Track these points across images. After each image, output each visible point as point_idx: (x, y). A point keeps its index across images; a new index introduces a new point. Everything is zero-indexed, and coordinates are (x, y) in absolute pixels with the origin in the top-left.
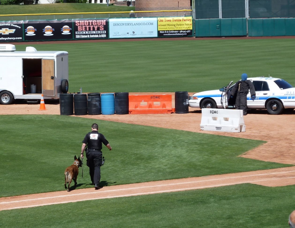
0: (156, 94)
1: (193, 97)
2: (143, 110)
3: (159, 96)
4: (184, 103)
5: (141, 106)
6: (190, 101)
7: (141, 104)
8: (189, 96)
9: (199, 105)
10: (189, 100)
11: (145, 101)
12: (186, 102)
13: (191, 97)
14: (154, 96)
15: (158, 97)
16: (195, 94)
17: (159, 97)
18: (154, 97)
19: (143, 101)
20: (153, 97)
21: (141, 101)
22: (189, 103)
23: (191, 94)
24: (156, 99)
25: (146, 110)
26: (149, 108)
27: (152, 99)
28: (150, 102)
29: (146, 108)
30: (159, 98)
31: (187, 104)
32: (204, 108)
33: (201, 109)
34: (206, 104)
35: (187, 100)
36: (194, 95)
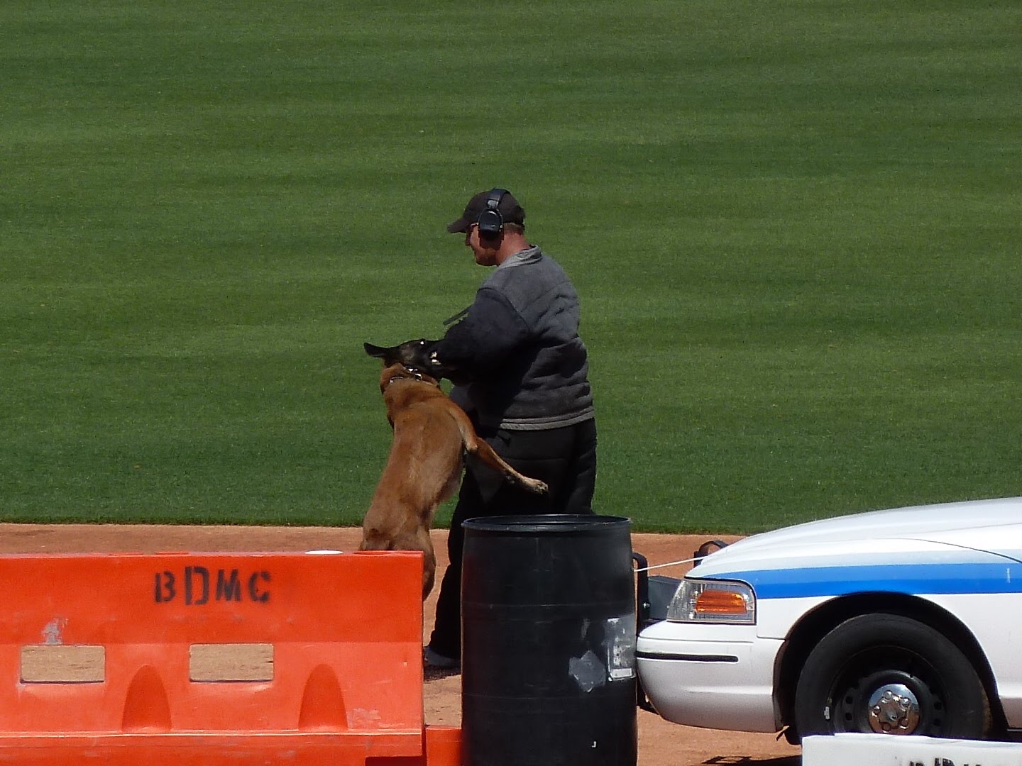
0: (225, 546)
1: (695, 583)
2: (54, 744)
3: (266, 576)
4: (581, 670)
5: (27, 697)
6: (659, 636)
7: (26, 673)
8: (643, 576)
9: (768, 691)
10: (646, 632)
11: (72, 635)
12: (602, 657)
13: (673, 584)
14: (198, 569)
15: (253, 578)
16: (721, 545)
17: (262, 586)
18: (197, 580)
19: (51, 629)
20: (180, 585)
21: (30, 634)
22: (636, 667)
23: (667, 553)
24: (230, 606)
25: (86, 744)
26: (128, 720)
27: (176, 611)
28: (145, 651)
29: (89, 725)
30: (265, 598)
31: (620, 673)
32: (827, 729)
33: (794, 739)
34: (865, 682)
35: (616, 631)
36: (717, 564)
